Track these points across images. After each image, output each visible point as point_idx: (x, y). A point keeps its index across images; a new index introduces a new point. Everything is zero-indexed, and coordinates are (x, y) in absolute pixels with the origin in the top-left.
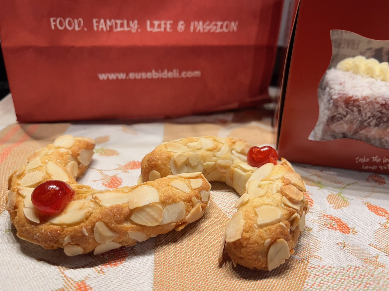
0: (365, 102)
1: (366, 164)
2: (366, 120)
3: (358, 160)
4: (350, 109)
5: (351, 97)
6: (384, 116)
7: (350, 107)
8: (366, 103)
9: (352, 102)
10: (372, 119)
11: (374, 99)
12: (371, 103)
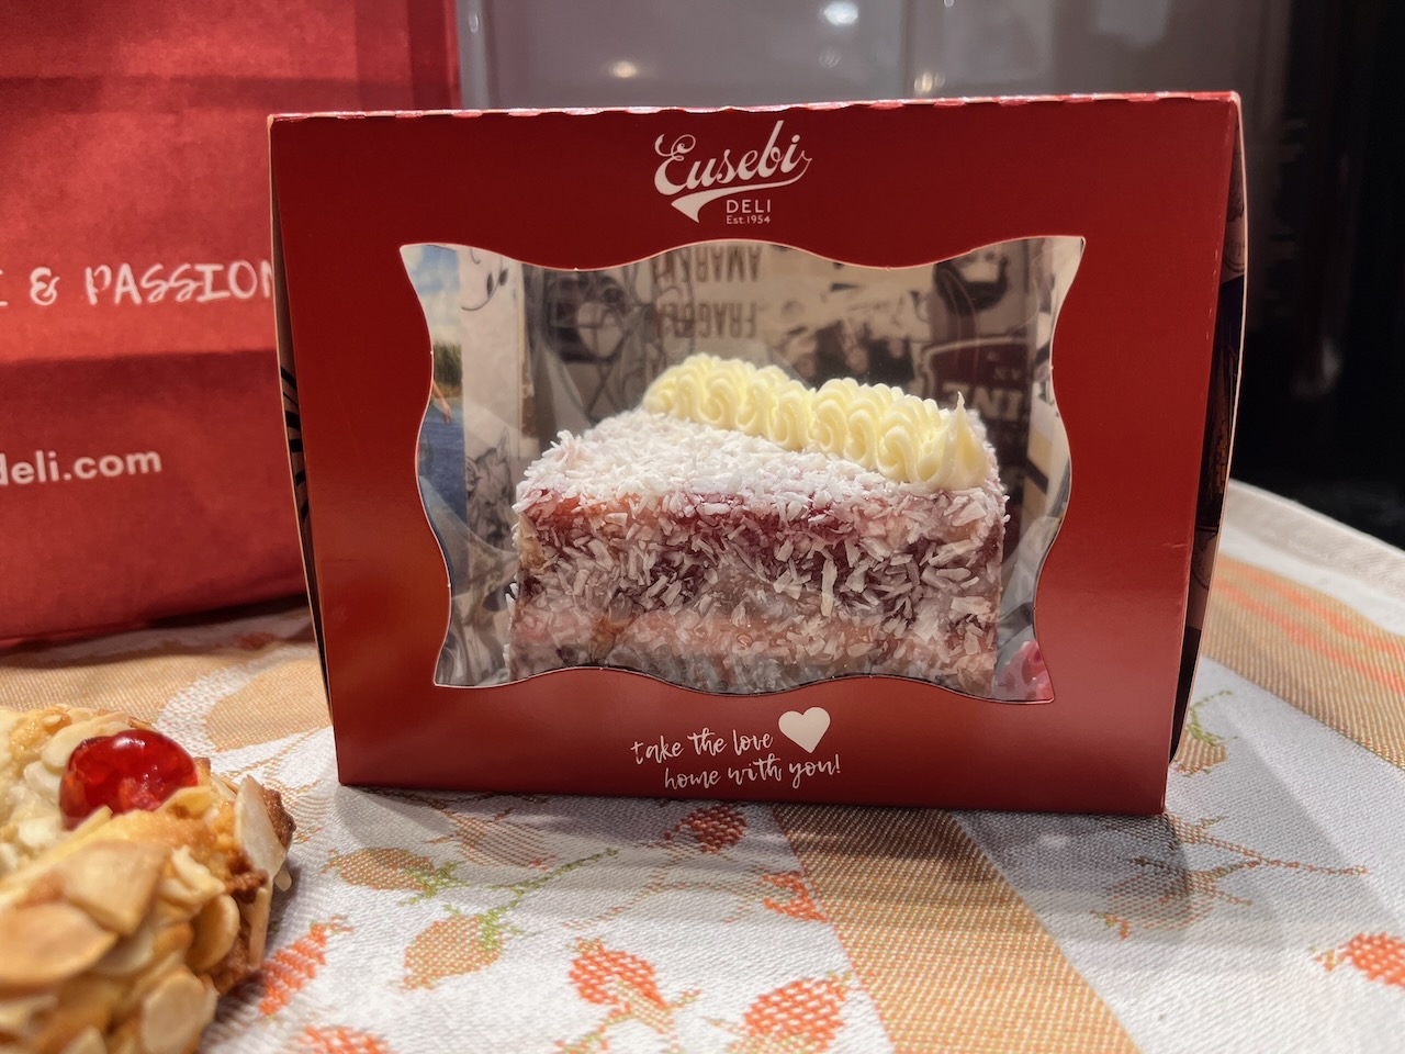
0: (624, 516)
1: (676, 766)
2: (645, 588)
3: (642, 751)
4: (578, 549)
5: (575, 502)
6: (706, 564)
7: (579, 542)
8: (630, 522)
9: (579, 521)
10: (663, 579)
11: (653, 503)
12: (646, 517)
